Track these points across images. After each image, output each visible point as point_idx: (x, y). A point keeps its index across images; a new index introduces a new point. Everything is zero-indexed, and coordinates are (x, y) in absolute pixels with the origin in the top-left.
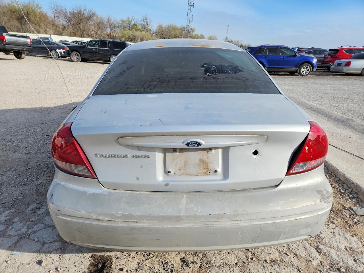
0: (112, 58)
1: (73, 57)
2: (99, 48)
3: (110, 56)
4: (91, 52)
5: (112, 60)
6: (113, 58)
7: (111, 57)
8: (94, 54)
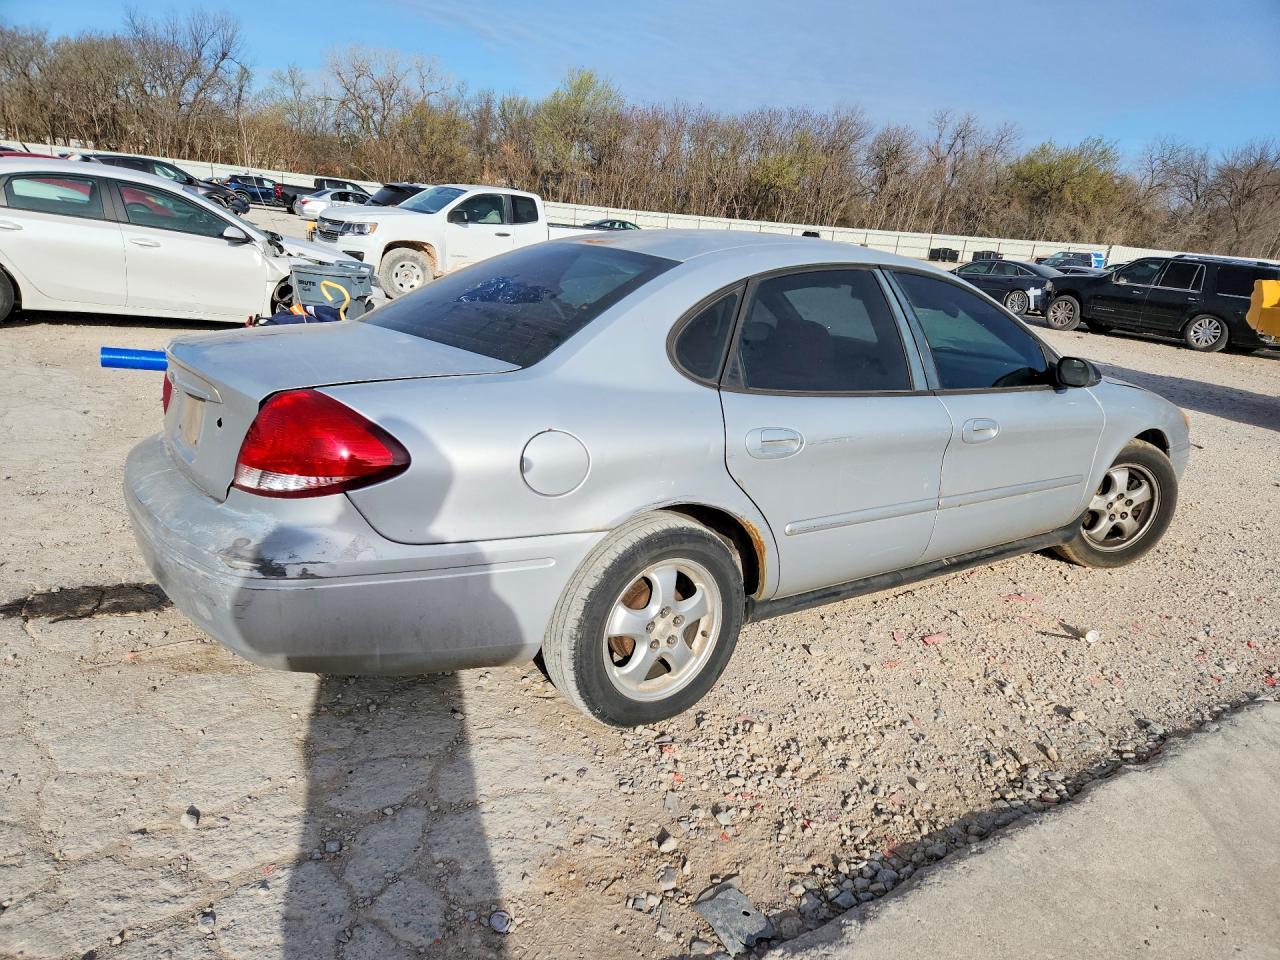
0: (1196, 325)
1: (1054, 313)
2: (1159, 287)
3: (1191, 319)
4: (1124, 298)
5: (1192, 333)
6: (1200, 325)
7: (1192, 322)
8: (1133, 306)
